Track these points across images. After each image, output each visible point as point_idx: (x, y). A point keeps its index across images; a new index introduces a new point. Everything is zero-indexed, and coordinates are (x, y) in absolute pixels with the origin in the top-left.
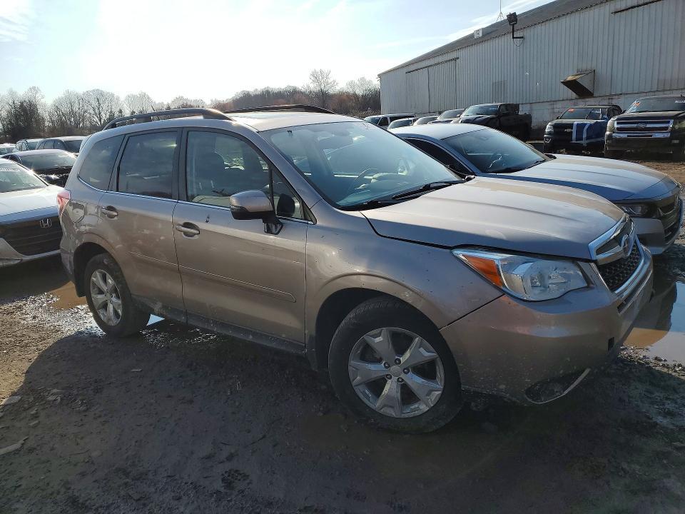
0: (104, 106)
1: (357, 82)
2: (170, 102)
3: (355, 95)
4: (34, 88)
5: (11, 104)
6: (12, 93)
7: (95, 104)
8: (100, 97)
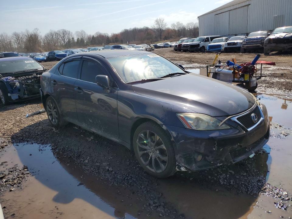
0: (66, 36)
1: (176, 24)
2: (94, 34)
3: (175, 31)
4: (36, 29)
5: (27, 36)
6: (27, 31)
7: (62, 35)
8: (65, 32)
